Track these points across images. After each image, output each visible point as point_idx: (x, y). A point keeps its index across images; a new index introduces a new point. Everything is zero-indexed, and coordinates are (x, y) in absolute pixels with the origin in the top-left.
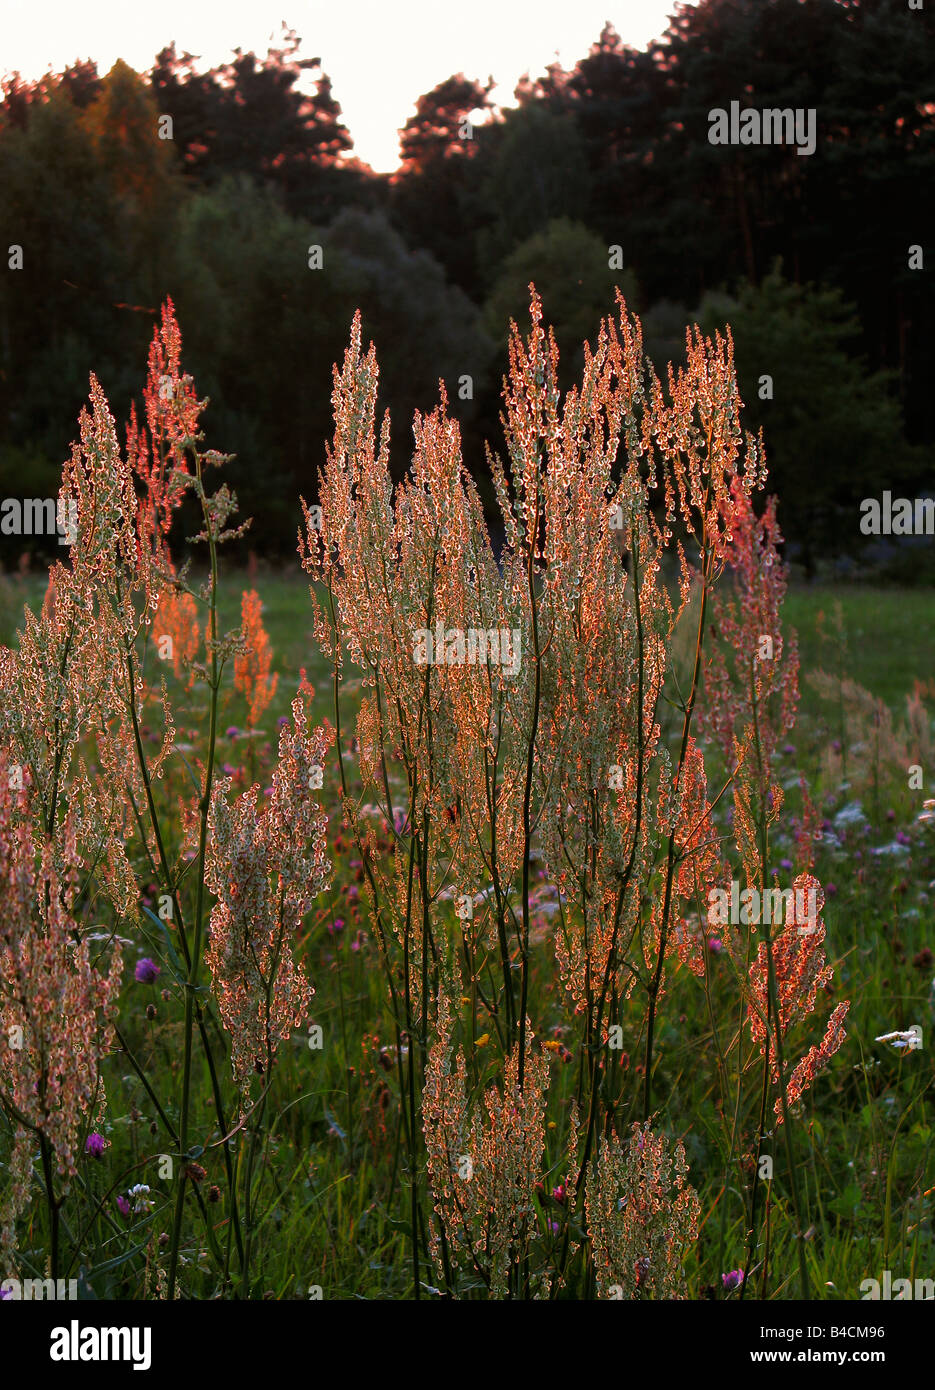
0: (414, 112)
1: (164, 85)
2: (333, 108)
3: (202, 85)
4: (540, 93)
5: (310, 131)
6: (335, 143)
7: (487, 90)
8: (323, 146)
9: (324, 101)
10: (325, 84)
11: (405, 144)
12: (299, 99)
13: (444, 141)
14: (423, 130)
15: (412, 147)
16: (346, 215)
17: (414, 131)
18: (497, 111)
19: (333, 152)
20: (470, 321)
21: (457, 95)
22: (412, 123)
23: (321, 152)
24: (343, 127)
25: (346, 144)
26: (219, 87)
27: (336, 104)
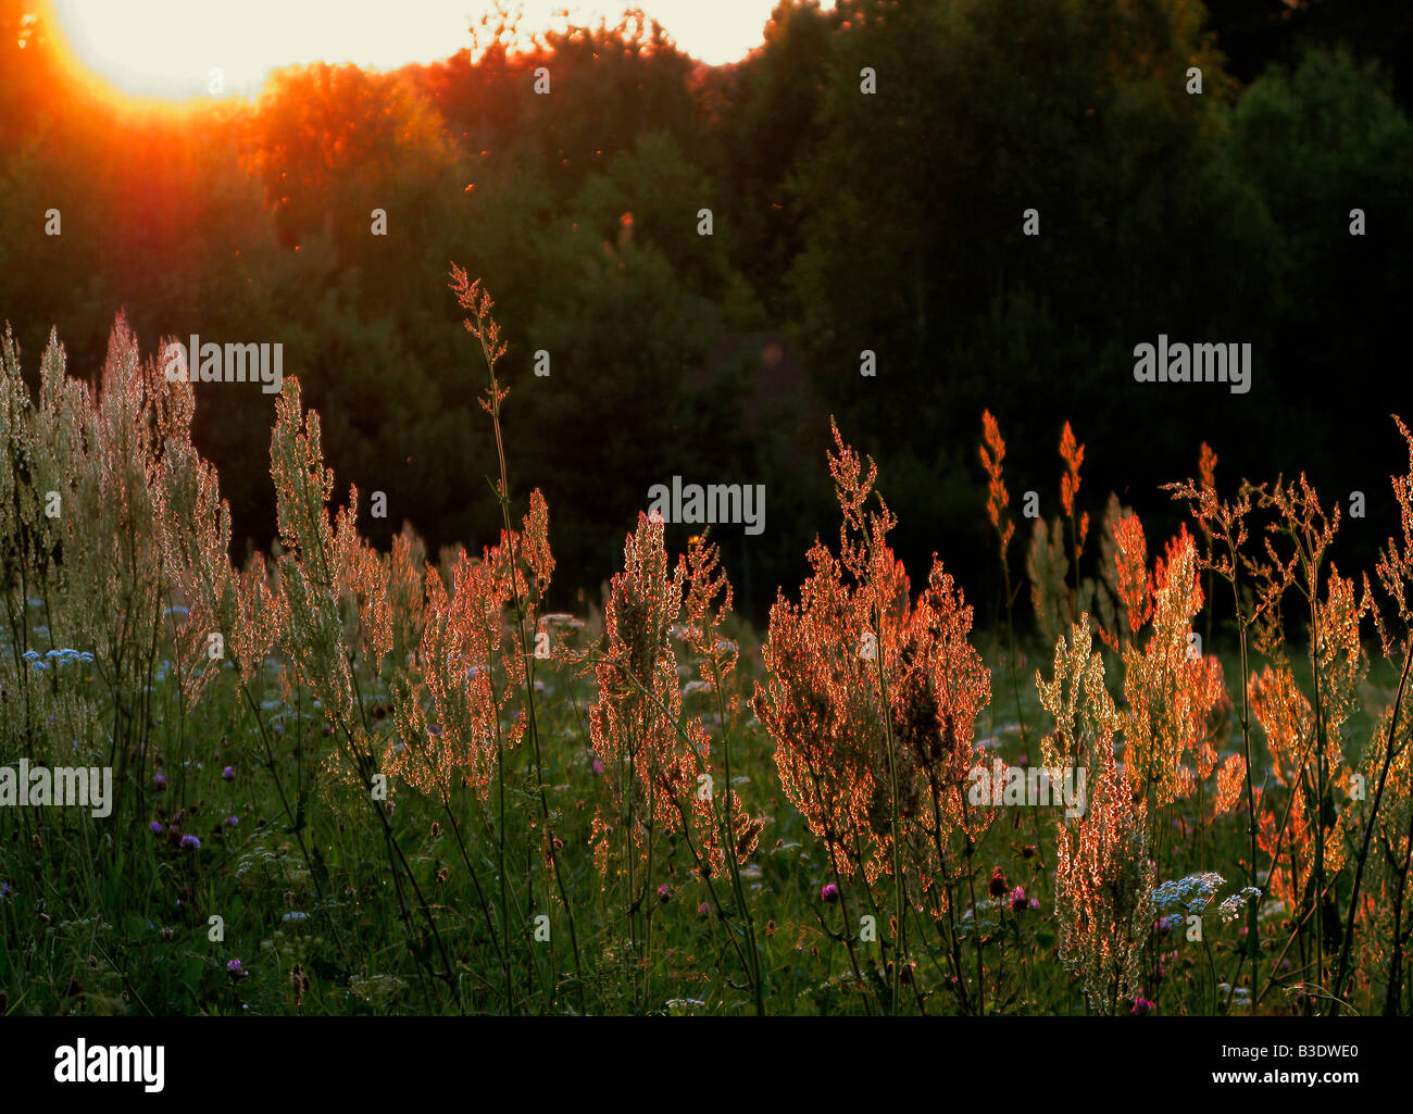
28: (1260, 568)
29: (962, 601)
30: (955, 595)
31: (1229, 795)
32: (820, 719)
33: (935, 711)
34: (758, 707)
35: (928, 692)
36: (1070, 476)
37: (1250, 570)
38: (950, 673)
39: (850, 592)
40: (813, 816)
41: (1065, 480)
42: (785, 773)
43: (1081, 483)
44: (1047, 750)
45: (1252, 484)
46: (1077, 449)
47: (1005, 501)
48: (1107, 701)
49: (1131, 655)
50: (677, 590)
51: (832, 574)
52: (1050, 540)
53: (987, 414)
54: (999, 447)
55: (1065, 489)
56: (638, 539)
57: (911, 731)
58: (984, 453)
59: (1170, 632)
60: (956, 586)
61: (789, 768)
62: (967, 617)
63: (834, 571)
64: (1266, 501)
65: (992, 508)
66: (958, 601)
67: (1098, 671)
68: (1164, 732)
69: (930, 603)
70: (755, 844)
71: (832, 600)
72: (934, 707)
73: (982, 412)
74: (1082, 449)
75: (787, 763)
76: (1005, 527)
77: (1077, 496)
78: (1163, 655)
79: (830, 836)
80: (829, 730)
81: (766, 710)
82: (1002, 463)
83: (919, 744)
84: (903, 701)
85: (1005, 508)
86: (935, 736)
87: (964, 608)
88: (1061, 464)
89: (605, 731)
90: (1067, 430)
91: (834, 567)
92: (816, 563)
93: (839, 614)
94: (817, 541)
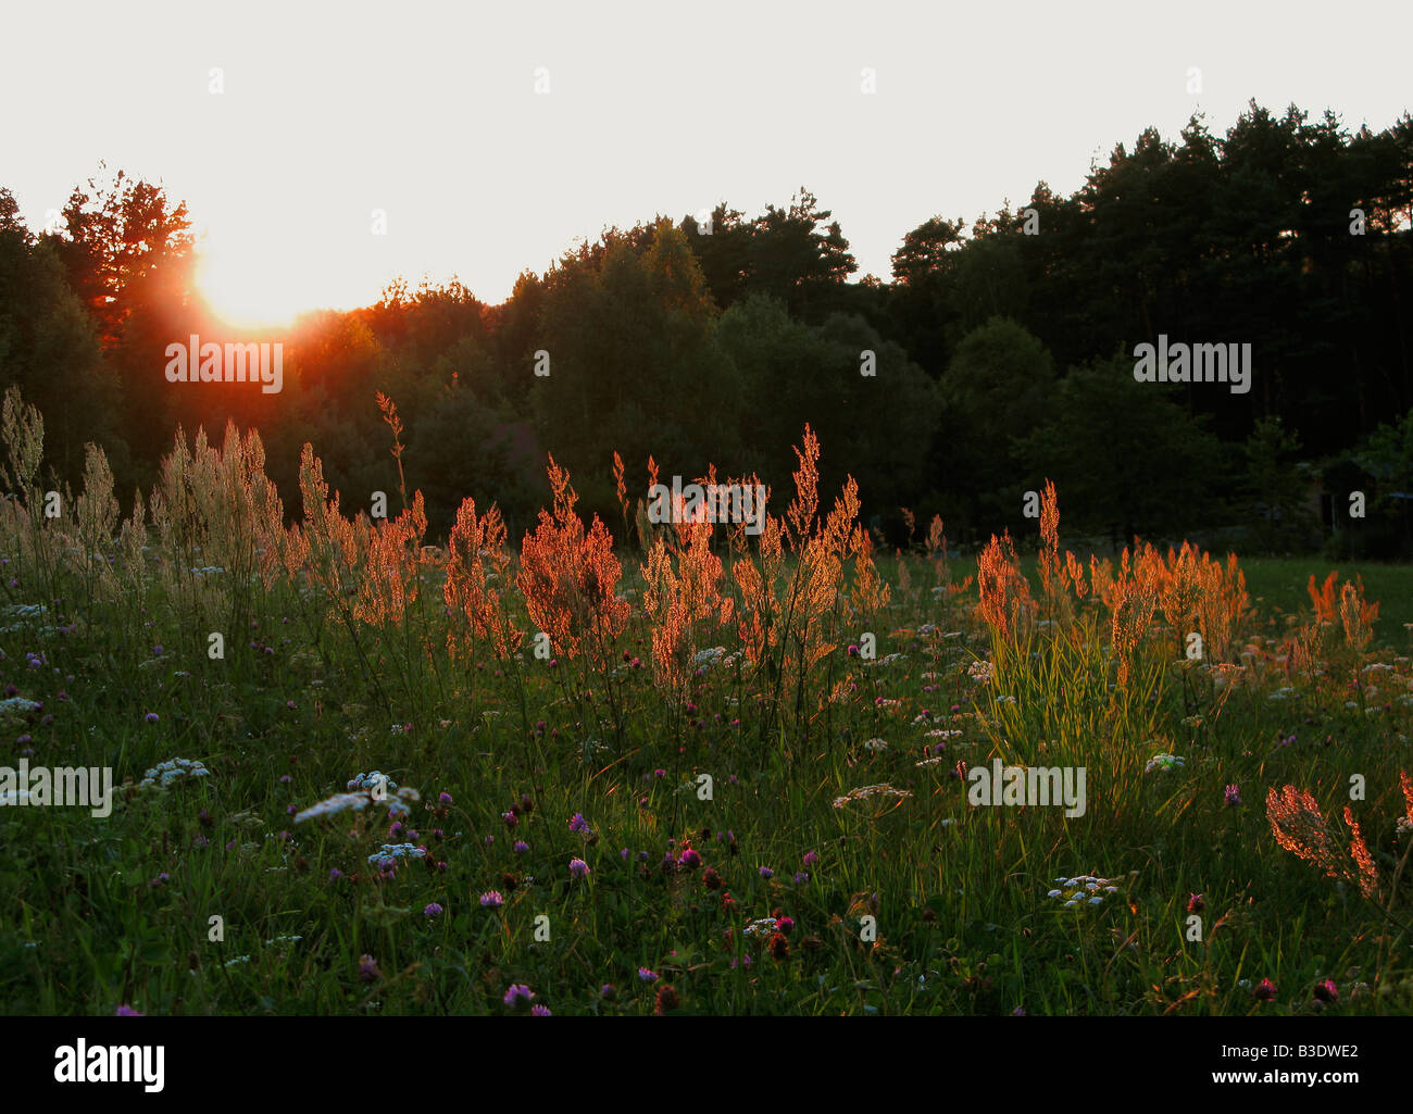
0: (903, 244)
1: (718, 233)
2: (843, 244)
3: (744, 231)
4: (995, 230)
5: (824, 260)
6: (843, 267)
7: (958, 229)
8: (835, 269)
9: (836, 239)
10: (835, 228)
11: (896, 266)
12: (819, 239)
13: (926, 263)
14: (910, 256)
15: (899, 269)
17: (903, 258)
18: (963, 242)
19: (842, 274)
20: (927, 386)
21: (935, 232)
22: (900, 253)
23: (834, 274)
24: (850, 257)
25: (852, 268)
26: (759, 231)
27: (844, 241)
46: (655, 467)
47: (625, 490)
48: (672, 575)
49: (682, 555)
50: (482, 531)
51: (550, 523)
53: (616, 453)
54: (621, 467)
56: (463, 511)
57: (587, 591)
58: (615, 471)
59: (699, 545)
60: (605, 527)
61: (534, 609)
62: (610, 540)
65: (619, 494)
66: (606, 533)
67: (668, 562)
68: (697, 588)
69: (594, 535)
71: (550, 534)
72: (596, 580)
76: (625, 502)
78: (696, 555)
80: (551, 592)
81: (523, 584)
82: (623, 474)
83: (591, 596)
84: (583, 578)
86: (598, 592)
87: (609, 536)
89: (451, 596)
93: (553, 541)
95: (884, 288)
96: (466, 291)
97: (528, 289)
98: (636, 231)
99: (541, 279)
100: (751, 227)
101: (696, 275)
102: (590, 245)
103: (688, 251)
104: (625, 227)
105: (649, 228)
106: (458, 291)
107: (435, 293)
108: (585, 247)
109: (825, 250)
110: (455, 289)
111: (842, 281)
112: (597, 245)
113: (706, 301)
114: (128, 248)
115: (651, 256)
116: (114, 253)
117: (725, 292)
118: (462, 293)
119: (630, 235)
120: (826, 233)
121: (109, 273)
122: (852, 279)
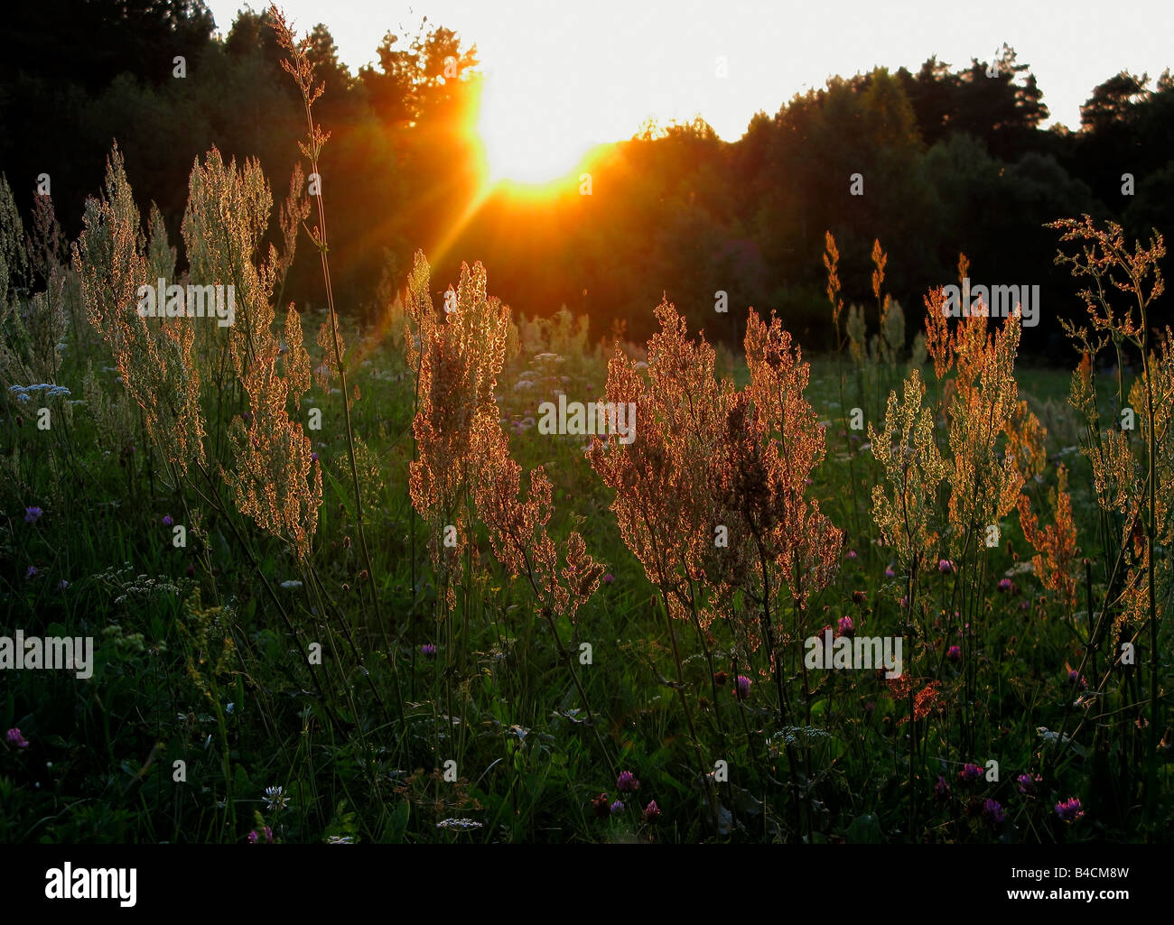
0: (1091, 96)
1: (927, 81)
2: (1038, 94)
3: (950, 80)
5: (1020, 108)
6: (1037, 115)
7: (1142, 83)
8: (1029, 116)
9: (1032, 89)
10: (1032, 80)
11: (1084, 115)
12: (1016, 89)
13: (1111, 113)
14: (1097, 107)
15: (1087, 117)
16: (1029, 157)
17: (1091, 108)
18: (1147, 95)
19: (1035, 121)
21: (1121, 85)
22: (1089, 103)
23: (1029, 120)
24: (1043, 106)
25: (1045, 116)
26: (963, 82)
27: (1039, 91)
28: (1077, 330)
29: (799, 358)
30: (793, 352)
31: (1008, 504)
32: (657, 472)
33: (765, 478)
34: (595, 459)
35: (756, 458)
36: (878, 272)
37: (1067, 332)
38: (785, 427)
39: (694, 347)
40: (650, 565)
41: (875, 275)
42: (624, 521)
43: (885, 278)
44: (877, 498)
45: (1066, 255)
46: (882, 256)
47: (838, 287)
48: (933, 451)
49: (957, 409)
50: (501, 343)
51: (678, 330)
52: (858, 316)
53: (828, 234)
54: (835, 254)
55: (874, 280)
56: (460, 290)
57: (738, 499)
58: (826, 258)
59: (997, 389)
60: (793, 344)
61: (628, 516)
62: (803, 374)
63: (680, 327)
64: (1079, 270)
65: (830, 291)
66: (795, 358)
67: (927, 425)
68: (987, 482)
69: (767, 360)
70: (596, 586)
71: (676, 354)
72: (762, 475)
73: (826, 231)
74: (886, 256)
75: (626, 511)
76: (838, 303)
77: (882, 286)
78: (988, 410)
79: (666, 586)
80: (666, 481)
81: (603, 462)
82: (836, 264)
83: (746, 511)
84: (730, 467)
85: (838, 292)
86: (764, 504)
87: (801, 364)
88: (873, 266)
89: (425, 488)
90: (877, 243)
91: (680, 323)
92: (663, 319)
93: (684, 367)
94: (664, 299)
95: (1071, 134)
96: (708, 126)
97: (760, 127)
98: (856, 79)
99: (772, 118)
100: (956, 78)
101: (908, 116)
102: (816, 90)
103: (902, 93)
104: (847, 76)
105: (868, 76)
106: (701, 127)
107: (681, 128)
108: (811, 92)
109: (1022, 99)
110: (698, 123)
111: (1035, 127)
112: (821, 90)
113: (914, 138)
114: (428, 81)
115: (868, 97)
116: (417, 86)
117: (932, 133)
118: (704, 127)
119: (850, 82)
120: (1023, 84)
121: (411, 102)
122: (1044, 125)
